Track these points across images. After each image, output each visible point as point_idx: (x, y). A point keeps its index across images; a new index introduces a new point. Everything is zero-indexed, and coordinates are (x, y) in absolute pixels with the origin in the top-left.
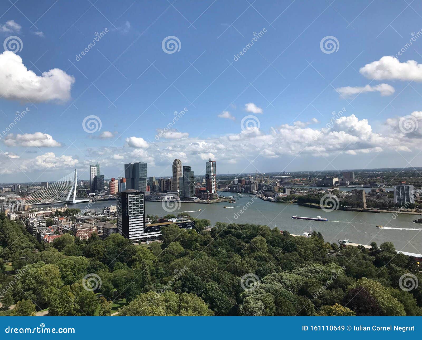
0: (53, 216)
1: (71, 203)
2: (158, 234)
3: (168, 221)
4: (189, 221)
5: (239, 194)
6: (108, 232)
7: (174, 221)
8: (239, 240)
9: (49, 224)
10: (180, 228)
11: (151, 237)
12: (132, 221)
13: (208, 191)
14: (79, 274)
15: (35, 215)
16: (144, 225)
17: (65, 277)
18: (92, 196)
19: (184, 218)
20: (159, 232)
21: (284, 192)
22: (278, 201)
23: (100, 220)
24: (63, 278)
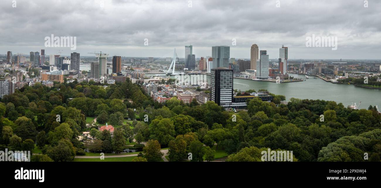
0: (160, 83)
1: (171, 74)
2: (244, 104)
3: (250, 95)
4: (269, 96)
5: (306, 76)
6: (203, 99)
7: (256, 95)
8: (312, 112)
9: (159, 89)
10: (263, 101)
11: (237, 106)
12: (223, 93)
13: (280, 72)
14: (187, 128)
15: (148, 81)
16: (232, 96)
17: (177, 129)
18: (186, 70)
19: (264, 93)
20: (245, 103)
21: (344, 75)
22: (340, 82)
23: (195, 90)
24: (176, 129)
